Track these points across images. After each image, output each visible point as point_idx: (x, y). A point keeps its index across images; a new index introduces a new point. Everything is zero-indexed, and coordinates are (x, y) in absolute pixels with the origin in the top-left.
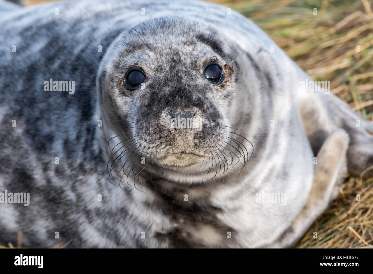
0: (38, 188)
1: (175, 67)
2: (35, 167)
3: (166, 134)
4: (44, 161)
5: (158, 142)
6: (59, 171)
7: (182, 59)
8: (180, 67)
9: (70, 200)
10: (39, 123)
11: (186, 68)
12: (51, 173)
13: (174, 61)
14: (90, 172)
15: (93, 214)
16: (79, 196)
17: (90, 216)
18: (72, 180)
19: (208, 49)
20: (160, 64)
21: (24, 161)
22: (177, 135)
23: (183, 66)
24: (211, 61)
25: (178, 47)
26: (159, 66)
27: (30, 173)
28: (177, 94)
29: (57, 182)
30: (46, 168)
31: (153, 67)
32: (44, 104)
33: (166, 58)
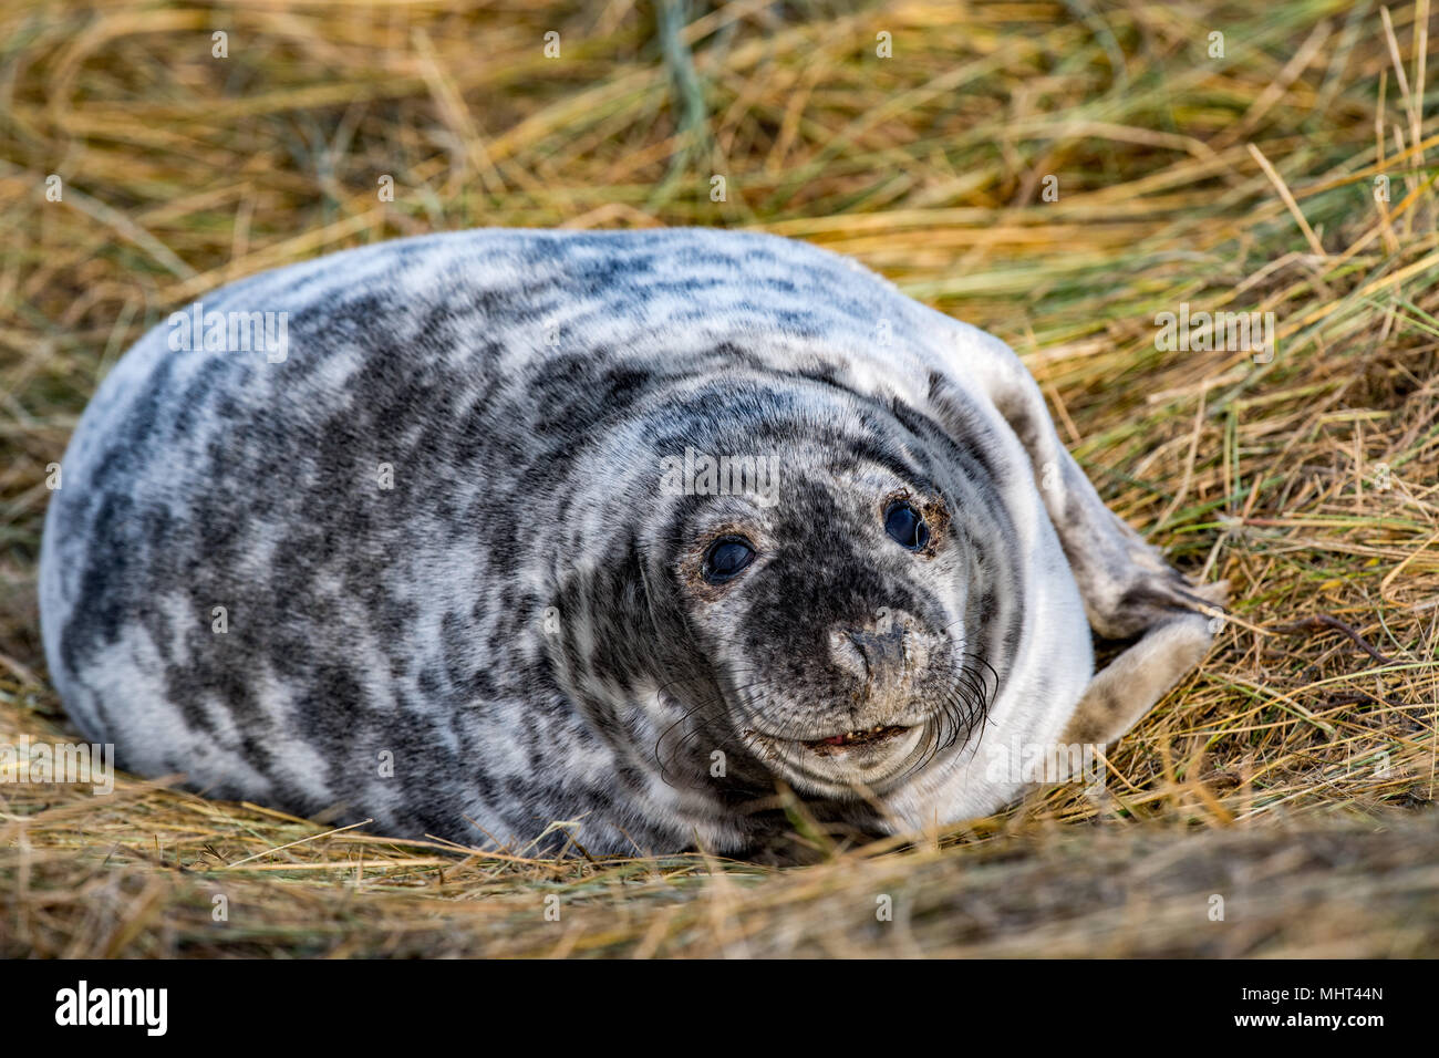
0: (372, 713)
1: (827, 522)
2: (374, 666)
3: (846, 685)
4: (395, 656)
5: (825, 704)
6: (427, 683)
7: (837, 503)
8: (838, 523)
9: (445, 749)
10: (385, 573)
11: (851, 521)
12: (409, 684)
13: (820, 510)
14: (506, 695)
15: (503, 790)
16: (466, 744)
17: (493, 792)
18: (454, 705)
19: (882, 472)
20: (786, 519)
21: (346, 651)
22: (874, 686)
23: (843, 519)
24: (895, 500)
25: (818, 478)
26: (787, 525)
27: (358, 677)
28: (852, 585)
29: (419, 704)
30: (399, 669)
31: (769, 526)
32: (397, 532)
33: (800, 506)
